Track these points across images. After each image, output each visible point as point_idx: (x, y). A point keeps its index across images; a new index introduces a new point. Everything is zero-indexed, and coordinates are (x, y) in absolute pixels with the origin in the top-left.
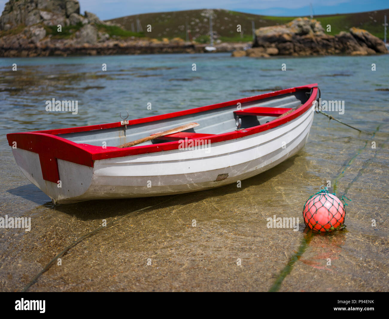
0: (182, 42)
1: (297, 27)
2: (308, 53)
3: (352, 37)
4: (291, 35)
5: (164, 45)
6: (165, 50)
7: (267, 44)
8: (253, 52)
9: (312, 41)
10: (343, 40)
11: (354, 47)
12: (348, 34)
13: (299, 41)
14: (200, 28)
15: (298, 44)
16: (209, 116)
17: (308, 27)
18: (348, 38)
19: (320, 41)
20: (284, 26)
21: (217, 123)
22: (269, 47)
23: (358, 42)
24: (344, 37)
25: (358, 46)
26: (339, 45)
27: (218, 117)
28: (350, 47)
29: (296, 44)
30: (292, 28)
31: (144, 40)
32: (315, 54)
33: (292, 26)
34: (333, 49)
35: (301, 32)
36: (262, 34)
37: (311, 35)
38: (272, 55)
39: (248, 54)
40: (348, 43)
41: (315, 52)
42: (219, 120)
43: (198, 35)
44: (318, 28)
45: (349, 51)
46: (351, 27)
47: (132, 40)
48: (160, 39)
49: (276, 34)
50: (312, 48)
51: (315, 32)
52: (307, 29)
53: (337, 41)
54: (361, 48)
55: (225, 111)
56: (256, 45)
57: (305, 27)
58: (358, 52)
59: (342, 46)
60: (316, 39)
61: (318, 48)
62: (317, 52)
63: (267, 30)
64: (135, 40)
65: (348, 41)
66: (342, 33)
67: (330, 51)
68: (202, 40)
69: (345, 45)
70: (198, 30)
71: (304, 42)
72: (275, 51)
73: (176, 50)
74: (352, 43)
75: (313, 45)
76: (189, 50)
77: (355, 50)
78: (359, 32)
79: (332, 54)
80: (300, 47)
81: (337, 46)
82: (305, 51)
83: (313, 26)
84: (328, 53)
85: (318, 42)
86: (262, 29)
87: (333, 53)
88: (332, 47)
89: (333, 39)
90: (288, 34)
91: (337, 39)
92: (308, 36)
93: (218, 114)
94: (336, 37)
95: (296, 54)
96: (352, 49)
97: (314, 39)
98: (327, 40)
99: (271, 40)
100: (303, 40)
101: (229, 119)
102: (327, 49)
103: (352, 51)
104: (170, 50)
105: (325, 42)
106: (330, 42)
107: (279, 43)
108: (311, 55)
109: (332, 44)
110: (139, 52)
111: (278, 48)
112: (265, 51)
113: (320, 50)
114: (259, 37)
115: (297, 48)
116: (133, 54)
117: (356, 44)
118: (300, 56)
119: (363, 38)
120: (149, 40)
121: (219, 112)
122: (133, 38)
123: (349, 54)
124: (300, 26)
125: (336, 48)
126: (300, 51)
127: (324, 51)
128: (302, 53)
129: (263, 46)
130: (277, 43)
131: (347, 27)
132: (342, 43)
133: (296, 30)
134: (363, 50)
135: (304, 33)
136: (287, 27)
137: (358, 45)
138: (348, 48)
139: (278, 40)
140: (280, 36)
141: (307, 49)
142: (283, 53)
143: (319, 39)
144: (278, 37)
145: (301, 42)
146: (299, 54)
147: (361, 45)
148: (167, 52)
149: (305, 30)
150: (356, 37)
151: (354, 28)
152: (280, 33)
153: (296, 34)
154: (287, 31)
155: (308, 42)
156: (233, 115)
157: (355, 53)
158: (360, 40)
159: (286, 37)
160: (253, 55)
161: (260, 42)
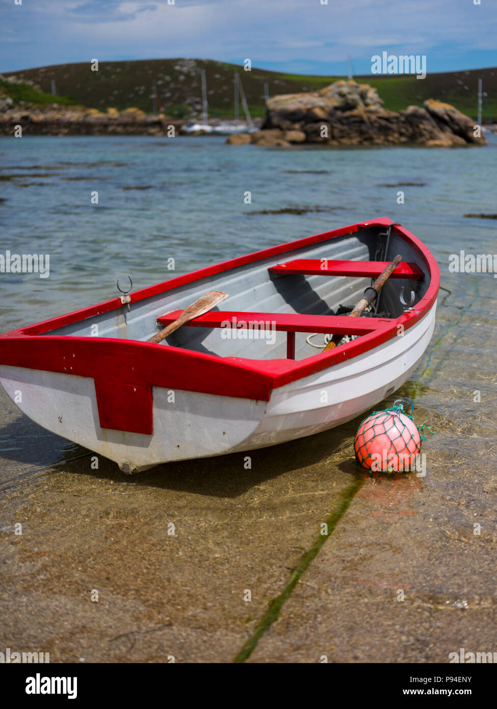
0: (141, 116)
1: (337, 96)
2: (355, 141)
3: (428, 115)
4: (327, 109)
5: (110, 119)
6: (111, 129)
7: (286, 124)
8: (263, 137)
9: (362, 122)
10: (412, 120)
11: (431, 133)
12: (422, 111)
13: (340, 121)
14: (173, 91)
15: (339, 126)
16: (233, 278)
17: (356, 97)
18: (422, 117)
19: (375, 121)
20: (316, 94)
21: (245, 289)
22: (290, 129)
23: (437, 124)
24: (414, 115)
25: (436, 131)
26: (406, 129)
27: (246, 279)
28: (425, 132)
29: (335, 125)
30: (329, 98)
31: (74, 110)
32: (366, 143)
33: (330, 94)
34: (396, 135)
35: (344, 105)
36: (279, 107)
37: (360, 110)
38: (294, 143)
39: (254, 141)
40: (421, 126)
41: (366, 139)
42: (248, 283)
43: (169, 104)
44: (372, 99)
45: (423, 139)
46: (427, 98)
47: (54, 109)
48: (103, 109)
49: (301, 106)
50: (361, 133)
51: (366, 105)
52: (353, 100)
53: (404, 122)
54: (442, 135)
55: (256, 268)
56: (267, 125)
57: (350, 97)
58: (437, 142)
59: (411, 130)
60: (369, 118)
61: (372, 133)
62: (370, 139)
63: (286, 100)
64: (59, 110)
65: (422, 123)
66: (411, 109)
67: (390, 138)
68: (176, 112)
69: (416, 129)
70: (168, 95)
71: (348, 121)
72: (299, 136)
73: (131, 129)
74: (427, 126)
75: (364, 128)
76: (152, 130)
77: (432, 138)
78: (439, 107)
79: (394, 144)
80: (341, 131)
81: (403, 130)
82: (349, 136)
83: (363, 96)
84: (388, 141)
85: (371, 123)
86: (278, 98)
87: (396, 141)
88: (394, 131)
89: (397, 118)
90: (322, 108)
91: (403, 119)
92: (355, 112)
93: (246, 273)
94: (402, 115)
95: (335, 143)
96: (428, 136)
97: (365, 117)
98: (387, 119)
99: (294, 117)
100: (347, 118)
101: (262, 282)
102: (386, 135)
103: (428, 140)
104: (119, 129)
105: (383, 122)
106: (391, 123)
107: (307, 123)
108: (360, 146)
109: (394, 126)
110: (65, 131)
111: (305, 132)
112: (283, 137)
113: (375, 136)
114: (273, 111)
115: (336, 132)
116: (56, 134)
117: (434, 127)
118: (342, 147)
119: (446, 117)
120: (83, 111)
121: (247, 271)
122: (55, 105)
123: (423, 145)
124: (342, 95)
125: (401, 134)
126: (342, 137)
127: (382, 137)
128: (345, 141)
129: (279, 127)
130: (303, 123)
131: (419, 97)
132: (411, 124)
133: (336, 102)
134: (445, 138)
135: (349, 106)
136: (321, 96)
137: (438, 129)
138: (421, 135)
139: (306, 118)
140: (309, 110)
141: (353, 135)
142: (311, 140)
143: (373, 117)
144: (304, 112)
145: (344, 121)
146: (340, 142)
147: (443, 130)
148: (114, 133)
149: (350, 102)
150: (434, 115)
151: (431, 100)
152: (309, 106)
153: (336, 108)
154: (321, 102)
155: (356, 122)
156: (267, 275)
157: (432, 142)
158: (441, 121)
159: (319, 113)
160: (262, 142)
161: (275, 121)
